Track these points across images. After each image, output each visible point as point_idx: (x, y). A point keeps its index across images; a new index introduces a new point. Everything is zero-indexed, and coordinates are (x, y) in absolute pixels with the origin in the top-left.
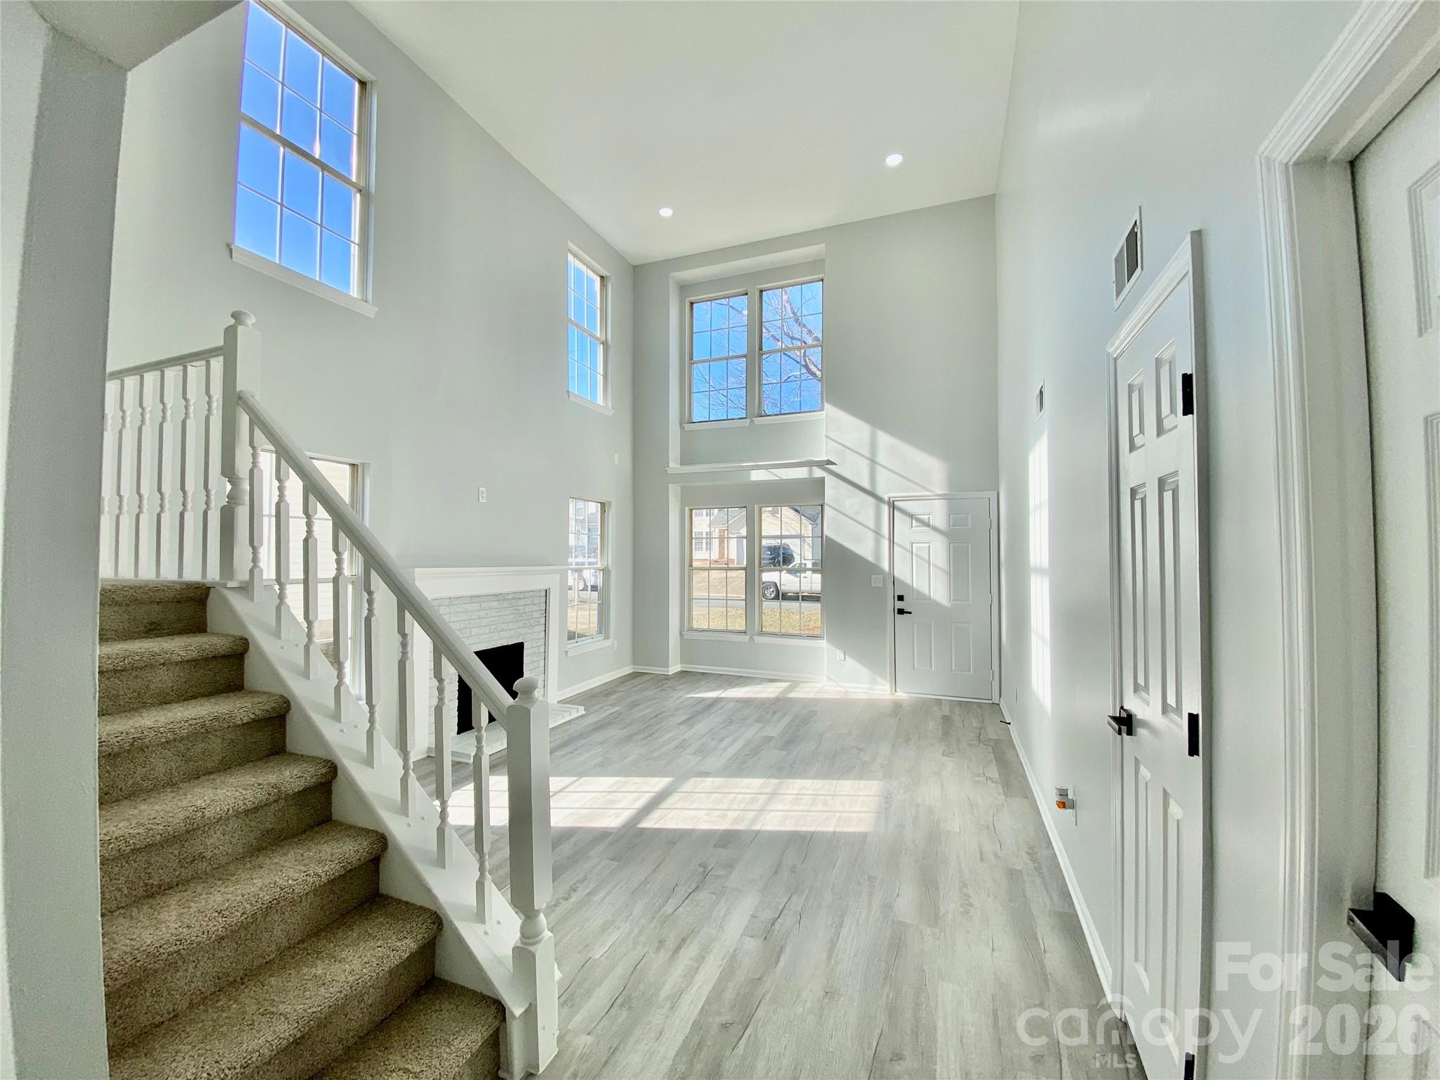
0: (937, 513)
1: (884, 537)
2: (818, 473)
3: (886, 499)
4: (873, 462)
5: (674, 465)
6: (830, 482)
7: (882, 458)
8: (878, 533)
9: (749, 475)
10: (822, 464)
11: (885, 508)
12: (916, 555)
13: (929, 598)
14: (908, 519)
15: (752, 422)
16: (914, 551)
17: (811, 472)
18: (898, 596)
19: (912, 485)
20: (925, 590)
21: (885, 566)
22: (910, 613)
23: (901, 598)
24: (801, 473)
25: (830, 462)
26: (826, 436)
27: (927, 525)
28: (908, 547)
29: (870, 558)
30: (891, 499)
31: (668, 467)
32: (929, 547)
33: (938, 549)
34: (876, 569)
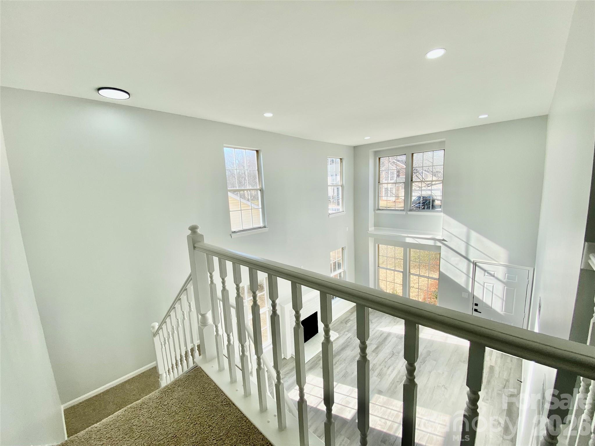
0: (500, 272)
1: (470, 277)
2: (439, 244)
3: (472, 261)
4: (467, 244)
5: (371, 229)
6: (443, 248)
7: (472, 243)
8: (468, 275)
9: (405, 240)
10: (440, 241)
11: (472, 265)
12: (486, 288)
13: (491, 308)
14: (483, 272)
15: (407, 213)
16: (485, 286)
17: (435, 243)
18: (475, 304)
19: (487, 257)
20: (489, 303)
21: (470, 290)
22: (481, 313)
23: (476, 305)
24: (431, 243)
25: (444, 240)
26: (443, 228)
27: (494, 276)
28: (482, 284)
29: (463, 285)
30: (475, 262)
31: (369, 230)
32: (493, 286)
33: (499, 289)
34: (465, 290)
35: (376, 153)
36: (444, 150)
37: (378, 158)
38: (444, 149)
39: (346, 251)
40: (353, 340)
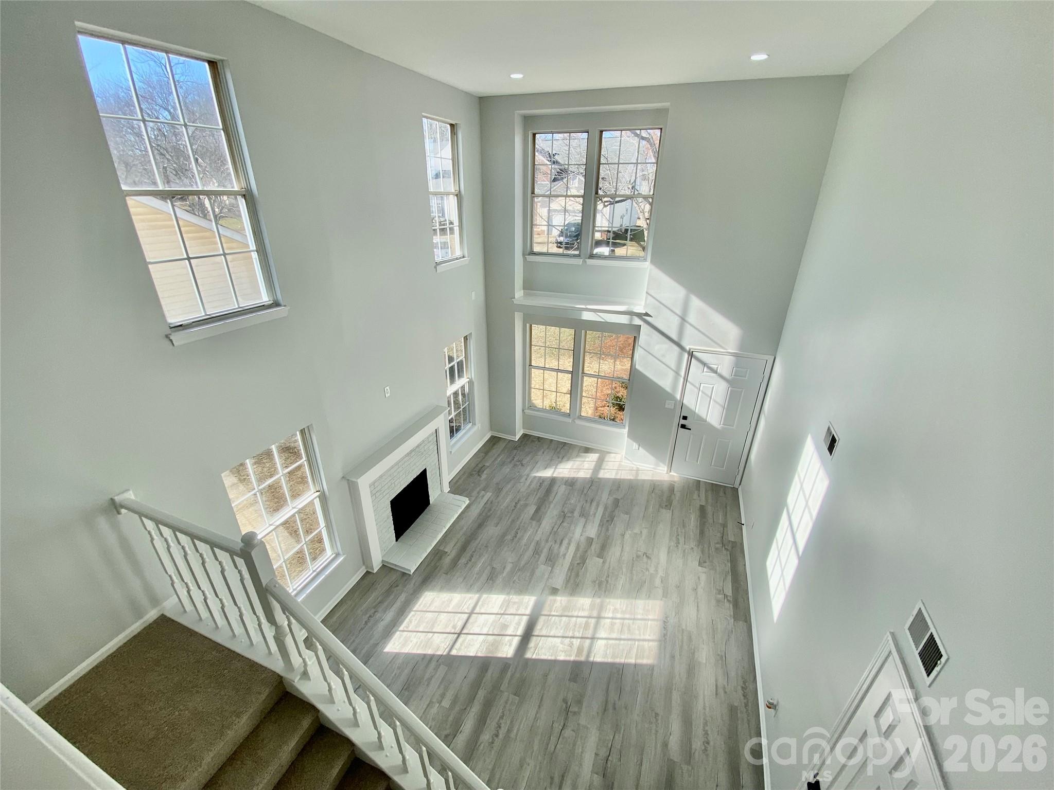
0: (725, 365)
1: (681, 376)
2: (637, 321)
3: (688, 349)
4: (683, 319)
5: (519, 294)
6: (645, 329)
7: (692, 318)
8: (677, 373)
9: (581, 315)
10: (639, 315)
11: (686, 355)
12: (702, 392)
13: (706, 421)
14: (701, 366)
15: (585, 262)
16: (701, 388)
17: (631, 320)
18: (683, 416)
19: (710, 341)
20: (703, 415)
21: (678, 397)
22: (690, 429)
23: (685, 418)
24: (624, 320)
25: (647, 314)
26: (647, 293)
27: (715, 372)
28: (698, 385)
29: (668, 389)
30: (691, 350)
31: (514, 298)
32: (713, 387)
33: (720, 389)
34: (671, 397)
35: (528, 120)
36: (661, 129)
37: (532, 135)
38: (661, 127)
39: (472, 344)
40: (496, 504)
